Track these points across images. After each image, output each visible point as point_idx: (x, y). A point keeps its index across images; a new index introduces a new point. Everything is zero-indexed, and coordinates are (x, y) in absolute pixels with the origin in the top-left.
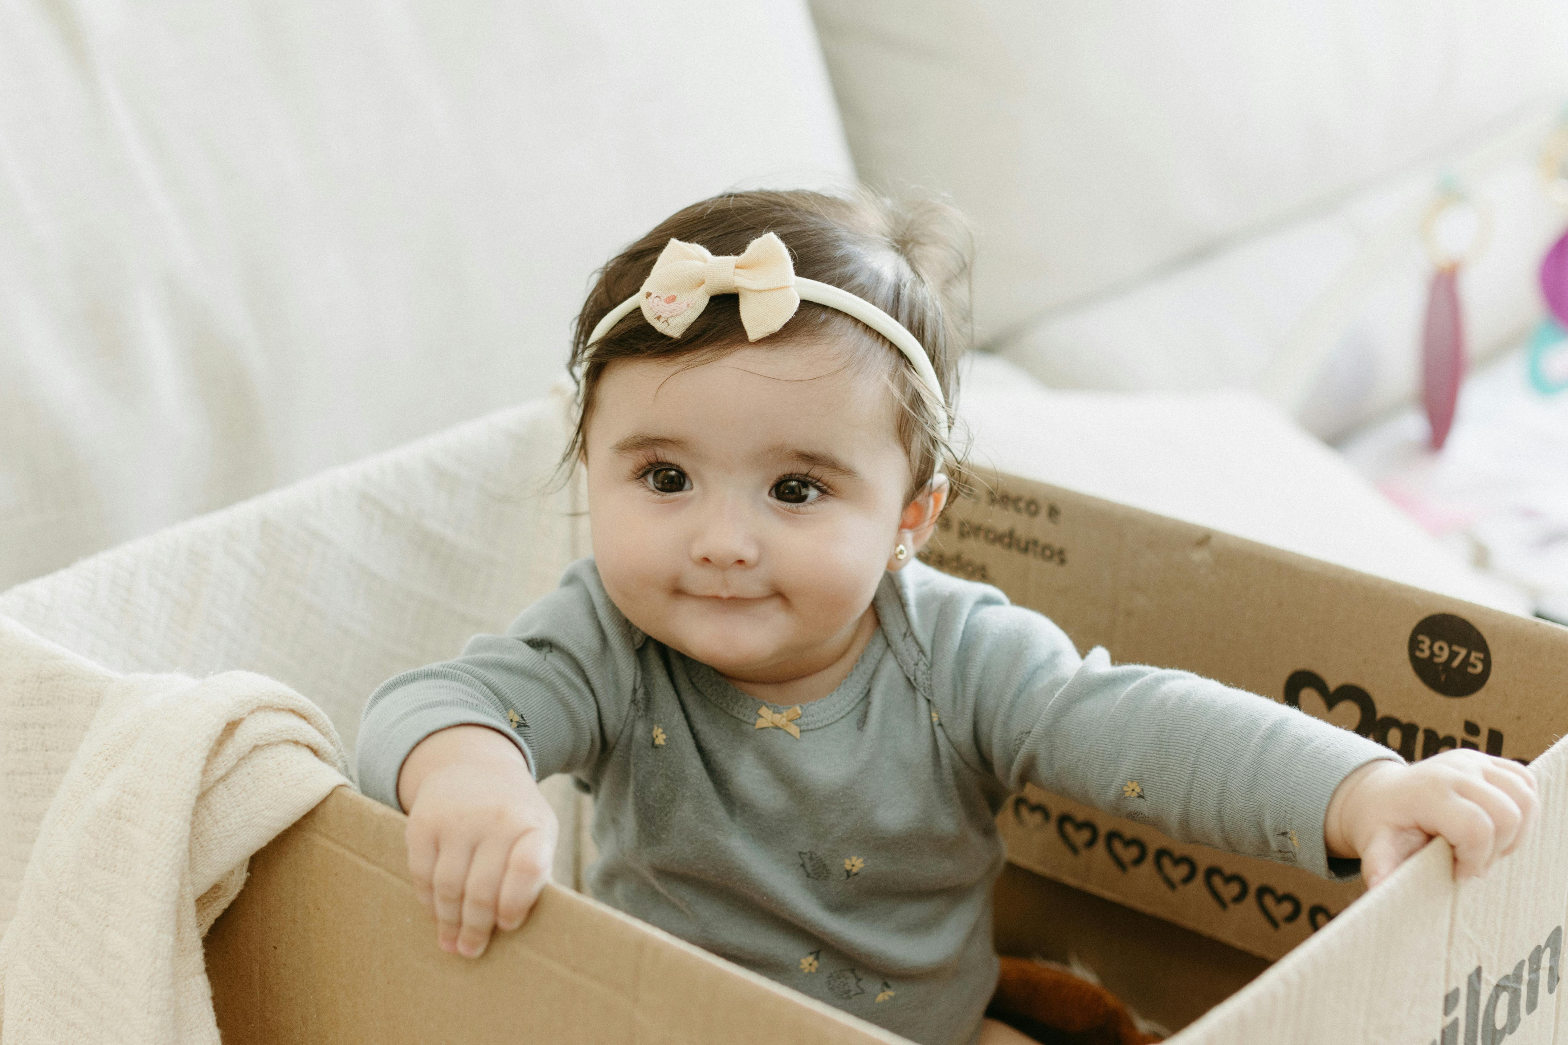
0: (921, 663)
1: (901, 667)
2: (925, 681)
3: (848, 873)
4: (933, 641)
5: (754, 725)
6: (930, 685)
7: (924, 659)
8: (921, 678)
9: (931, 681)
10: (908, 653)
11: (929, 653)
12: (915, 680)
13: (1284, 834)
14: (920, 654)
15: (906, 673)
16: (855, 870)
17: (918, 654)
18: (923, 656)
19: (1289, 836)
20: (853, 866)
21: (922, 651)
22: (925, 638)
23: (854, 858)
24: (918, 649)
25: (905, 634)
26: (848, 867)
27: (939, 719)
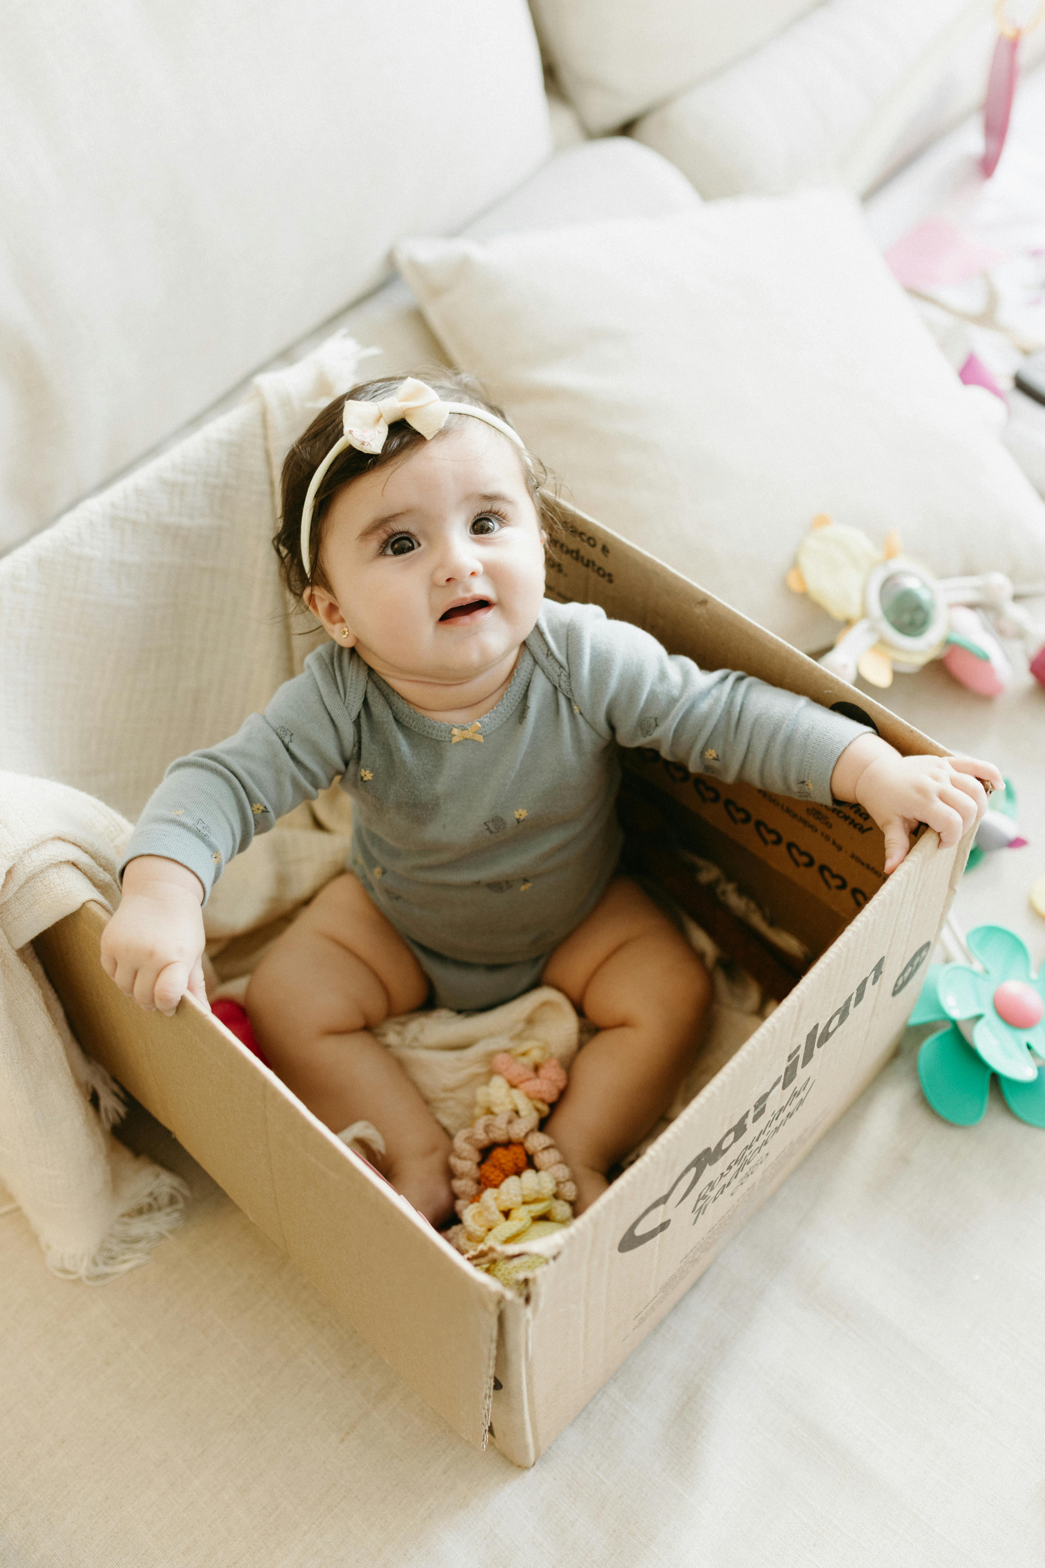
0: (562, 674)
1: (549, 678)
2: (567, 687)
3: (518, 820)
4: (567, 658)
5: (451, 741)
6: (571, 689)
7: (564, 672)
8: (564, 685)
9: (571, 686)
10: (551, 668)
11: (567, 669)
12: (560, 686)
13: (803, 782)
14: (561, 669)
15: (553, 682)
16: (522, 818)
17: (560, 669)
18: (563, 670)
19: (806, 783)
20: (520, 815)
21: (561, 666)
22: (562, 658)
23: (520, 811)
24: (559, 665)
25: (547, 654)
26: (518, 817)
27: (580, 710)
